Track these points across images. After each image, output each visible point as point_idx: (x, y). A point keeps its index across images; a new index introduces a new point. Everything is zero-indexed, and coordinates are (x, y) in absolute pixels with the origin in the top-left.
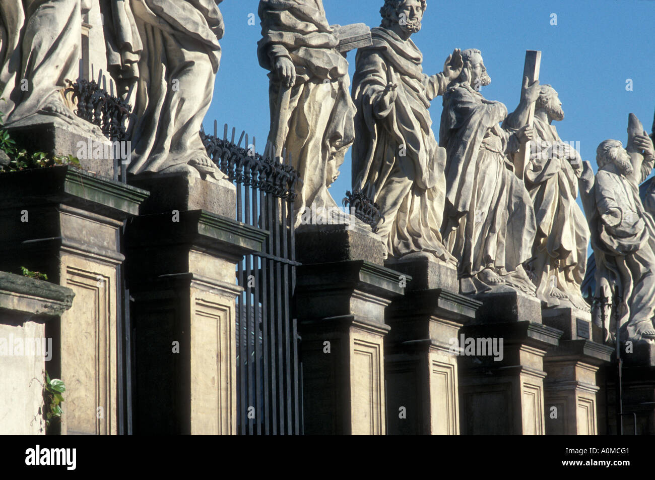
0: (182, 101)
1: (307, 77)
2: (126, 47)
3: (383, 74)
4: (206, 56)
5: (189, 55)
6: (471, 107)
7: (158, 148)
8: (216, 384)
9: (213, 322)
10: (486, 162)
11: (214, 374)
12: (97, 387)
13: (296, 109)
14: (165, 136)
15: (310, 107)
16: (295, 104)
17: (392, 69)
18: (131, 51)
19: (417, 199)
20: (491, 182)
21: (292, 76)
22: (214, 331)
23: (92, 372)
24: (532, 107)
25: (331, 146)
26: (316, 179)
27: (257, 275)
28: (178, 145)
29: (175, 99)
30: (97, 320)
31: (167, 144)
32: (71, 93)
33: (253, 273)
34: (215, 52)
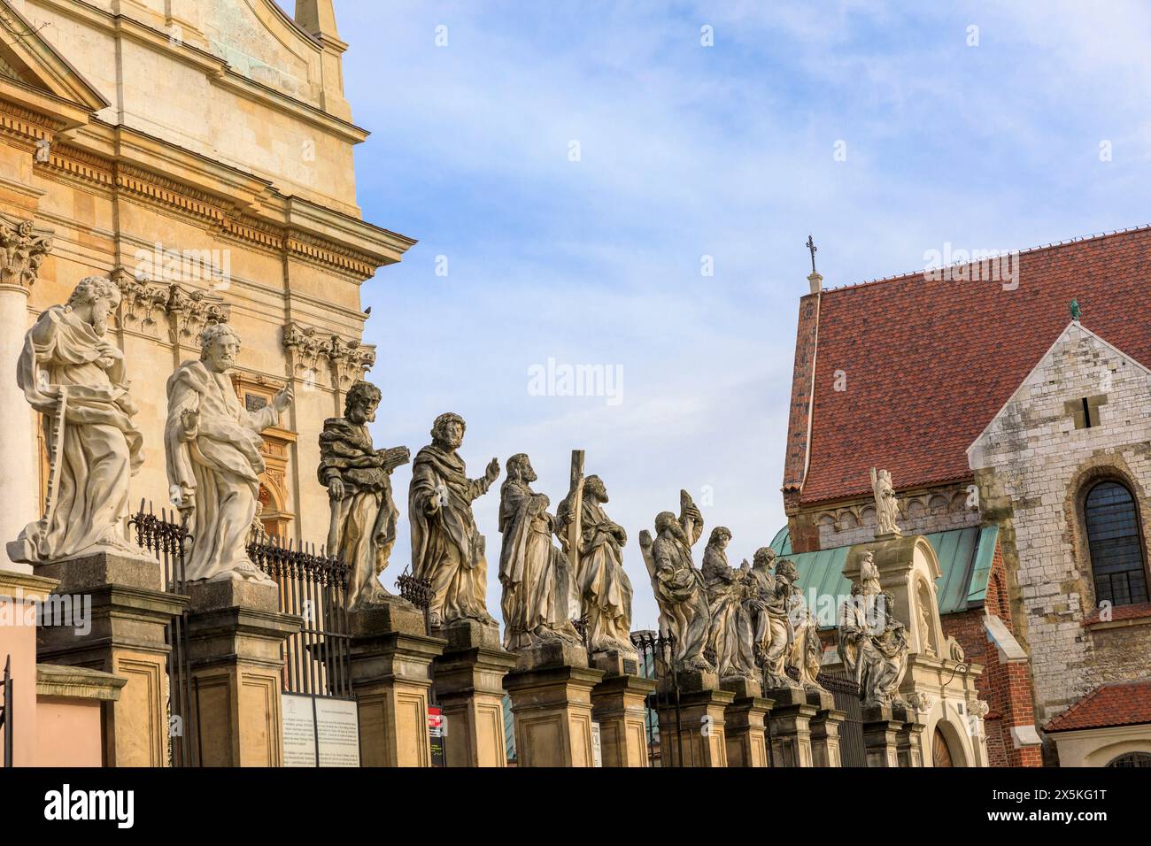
0: (229, 522)
1: (355, 491)
2: (183, 484)
3: (432, 482)
4: (247, 486)
5: (234, 487)
6: (519, 499)
7: (211, 559)
8: (266, 738)
9: (262, 690)
10: (535, 542)
11: (264, 729)
12: (152, 748)
13: (348, 516)
14: (217, 550)
15: (358, 515)
16: (347, 513)
17: (438, 477)
18: (187, 487)
19: (464, 576)
20: (540, 556)
21: (341, 493)
22: (262, 697)
23: (148, 737)
24: (580, 493)
25: (378, 543)
26: (366, 570)
27: (312, 649)
28: (226, 557)
29: (224, 521)
30: (150, 697)
31: (218, 557)
32: (134, 524)
33: (308, 647)
34: (254, 483)
